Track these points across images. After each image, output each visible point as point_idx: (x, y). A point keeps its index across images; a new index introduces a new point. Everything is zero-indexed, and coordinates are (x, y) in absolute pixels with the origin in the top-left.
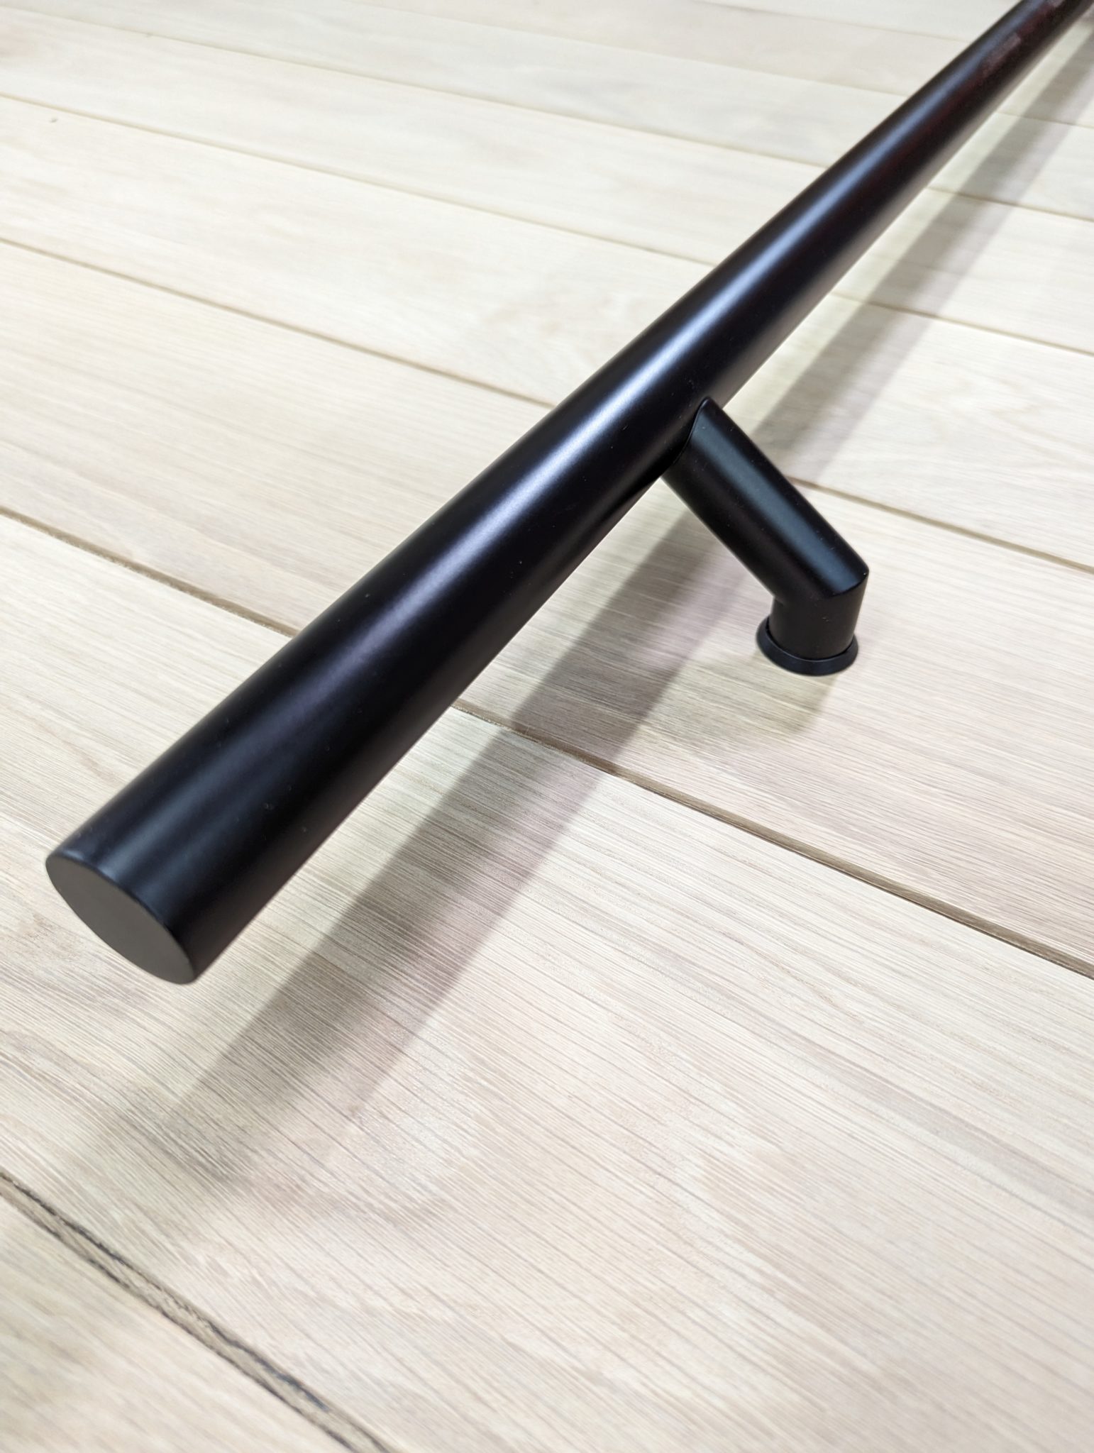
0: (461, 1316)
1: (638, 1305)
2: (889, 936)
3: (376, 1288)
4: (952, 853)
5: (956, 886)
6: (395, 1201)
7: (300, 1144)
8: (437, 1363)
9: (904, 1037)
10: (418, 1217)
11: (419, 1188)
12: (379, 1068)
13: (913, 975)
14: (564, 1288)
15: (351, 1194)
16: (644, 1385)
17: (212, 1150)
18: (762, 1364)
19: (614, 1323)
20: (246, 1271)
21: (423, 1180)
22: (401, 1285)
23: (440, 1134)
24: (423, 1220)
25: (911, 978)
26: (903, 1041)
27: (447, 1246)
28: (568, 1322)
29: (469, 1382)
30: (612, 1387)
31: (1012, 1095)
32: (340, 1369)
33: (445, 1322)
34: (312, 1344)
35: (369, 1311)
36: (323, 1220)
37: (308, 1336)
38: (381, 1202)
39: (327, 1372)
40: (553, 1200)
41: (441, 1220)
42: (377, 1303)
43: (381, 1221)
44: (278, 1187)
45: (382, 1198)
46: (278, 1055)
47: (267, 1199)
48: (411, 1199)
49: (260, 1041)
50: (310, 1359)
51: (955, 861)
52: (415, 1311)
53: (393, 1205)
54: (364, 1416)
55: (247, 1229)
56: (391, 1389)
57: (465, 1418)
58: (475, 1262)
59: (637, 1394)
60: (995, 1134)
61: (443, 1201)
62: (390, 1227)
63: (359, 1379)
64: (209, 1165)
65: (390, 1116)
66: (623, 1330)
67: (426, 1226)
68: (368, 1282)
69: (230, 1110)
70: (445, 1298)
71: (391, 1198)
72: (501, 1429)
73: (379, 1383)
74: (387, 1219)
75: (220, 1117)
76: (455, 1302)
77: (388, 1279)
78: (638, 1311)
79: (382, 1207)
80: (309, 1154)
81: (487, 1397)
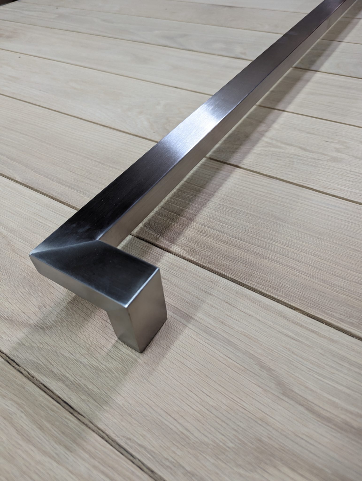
0: (52, 348)
1: (92, 347)
2: (178, 269)
3: (35, 342)
4: (201, 249)
5: (199, 257)
6: (43, 325)
7: (25, 313)
8: (44, 357)
9: (173, 291)
10: (47, 328)
11: (49, 322)
12: (47, 297)
13: (181, 278)
14: (76, 343)
15: (34, 323)
16: (88, 362)
17: (5, 314)
18: (116, 359)
19: (85, 350)
20: (7, 338)
21: (51, 320)
22: (40, 342)
23: (57, 311)
24: (49, 329)
25: (180, 278)
26: (173, 292)
27: (53, 334)
28: (75, 350)
29: (50, 361)
30: (81, 363)
31: (195, 305)
32: (23, 358)
33: (48, 349)
34: (18, 353)
35: (32, 346)
36: (26, 328)
37: (18, 351)
38: (40, 325)
39: (20, 358)
40: (79, 325)
41: (53, 329)
42: (34, 345)
43: (39, 329)
44: (18, 321)
45: (41, 324)
46: (25, 294)
47: (15, 324)
48: (47, 324)
49: (21, 291)
50: (17, 356)
51: (201, 251)
52: (42, 347)
53: (43, 326)
54: (26, 367)
55: (9, 330)
56: (33, 362)
57: (47, 368)
58: (58, 337)
59: (86, 364)
60: (187, 313)
61: (54, 325)
62: (41, 330)
63: (26, 359)
64: (4, 317)
65: (47, 307)
66: (87, 351)
67: (49, 330)
68: (33, 341)
69: (11, 306)
70: (49, 344)
71: (43, 324)
72: (55, 370)
73: (30, 360)
74: (41, 328)
75: (9, 307)
76: (51, 345)
77: (38, 341)
78: (91, 348)
79: (40, 326)
80: (27, 315)
81: (53, 364)
